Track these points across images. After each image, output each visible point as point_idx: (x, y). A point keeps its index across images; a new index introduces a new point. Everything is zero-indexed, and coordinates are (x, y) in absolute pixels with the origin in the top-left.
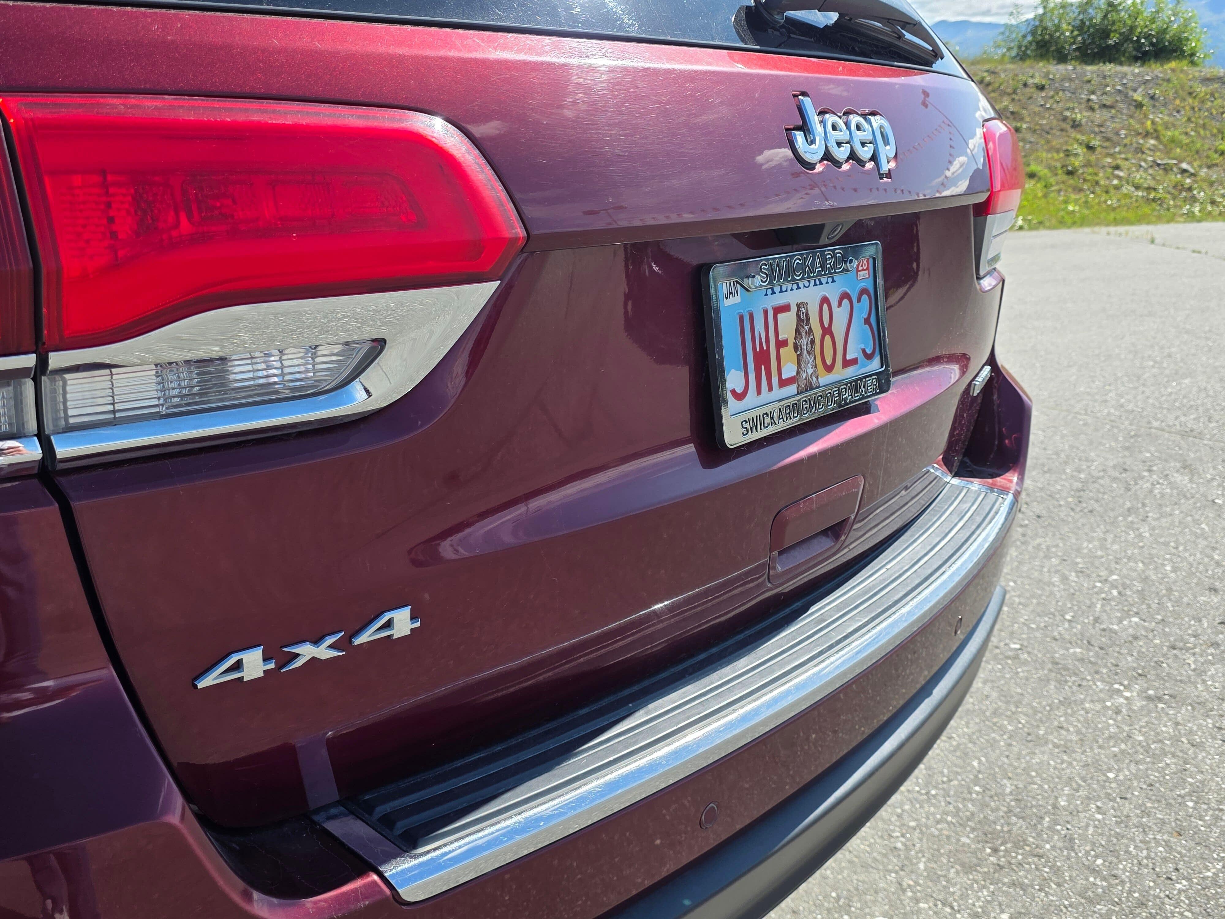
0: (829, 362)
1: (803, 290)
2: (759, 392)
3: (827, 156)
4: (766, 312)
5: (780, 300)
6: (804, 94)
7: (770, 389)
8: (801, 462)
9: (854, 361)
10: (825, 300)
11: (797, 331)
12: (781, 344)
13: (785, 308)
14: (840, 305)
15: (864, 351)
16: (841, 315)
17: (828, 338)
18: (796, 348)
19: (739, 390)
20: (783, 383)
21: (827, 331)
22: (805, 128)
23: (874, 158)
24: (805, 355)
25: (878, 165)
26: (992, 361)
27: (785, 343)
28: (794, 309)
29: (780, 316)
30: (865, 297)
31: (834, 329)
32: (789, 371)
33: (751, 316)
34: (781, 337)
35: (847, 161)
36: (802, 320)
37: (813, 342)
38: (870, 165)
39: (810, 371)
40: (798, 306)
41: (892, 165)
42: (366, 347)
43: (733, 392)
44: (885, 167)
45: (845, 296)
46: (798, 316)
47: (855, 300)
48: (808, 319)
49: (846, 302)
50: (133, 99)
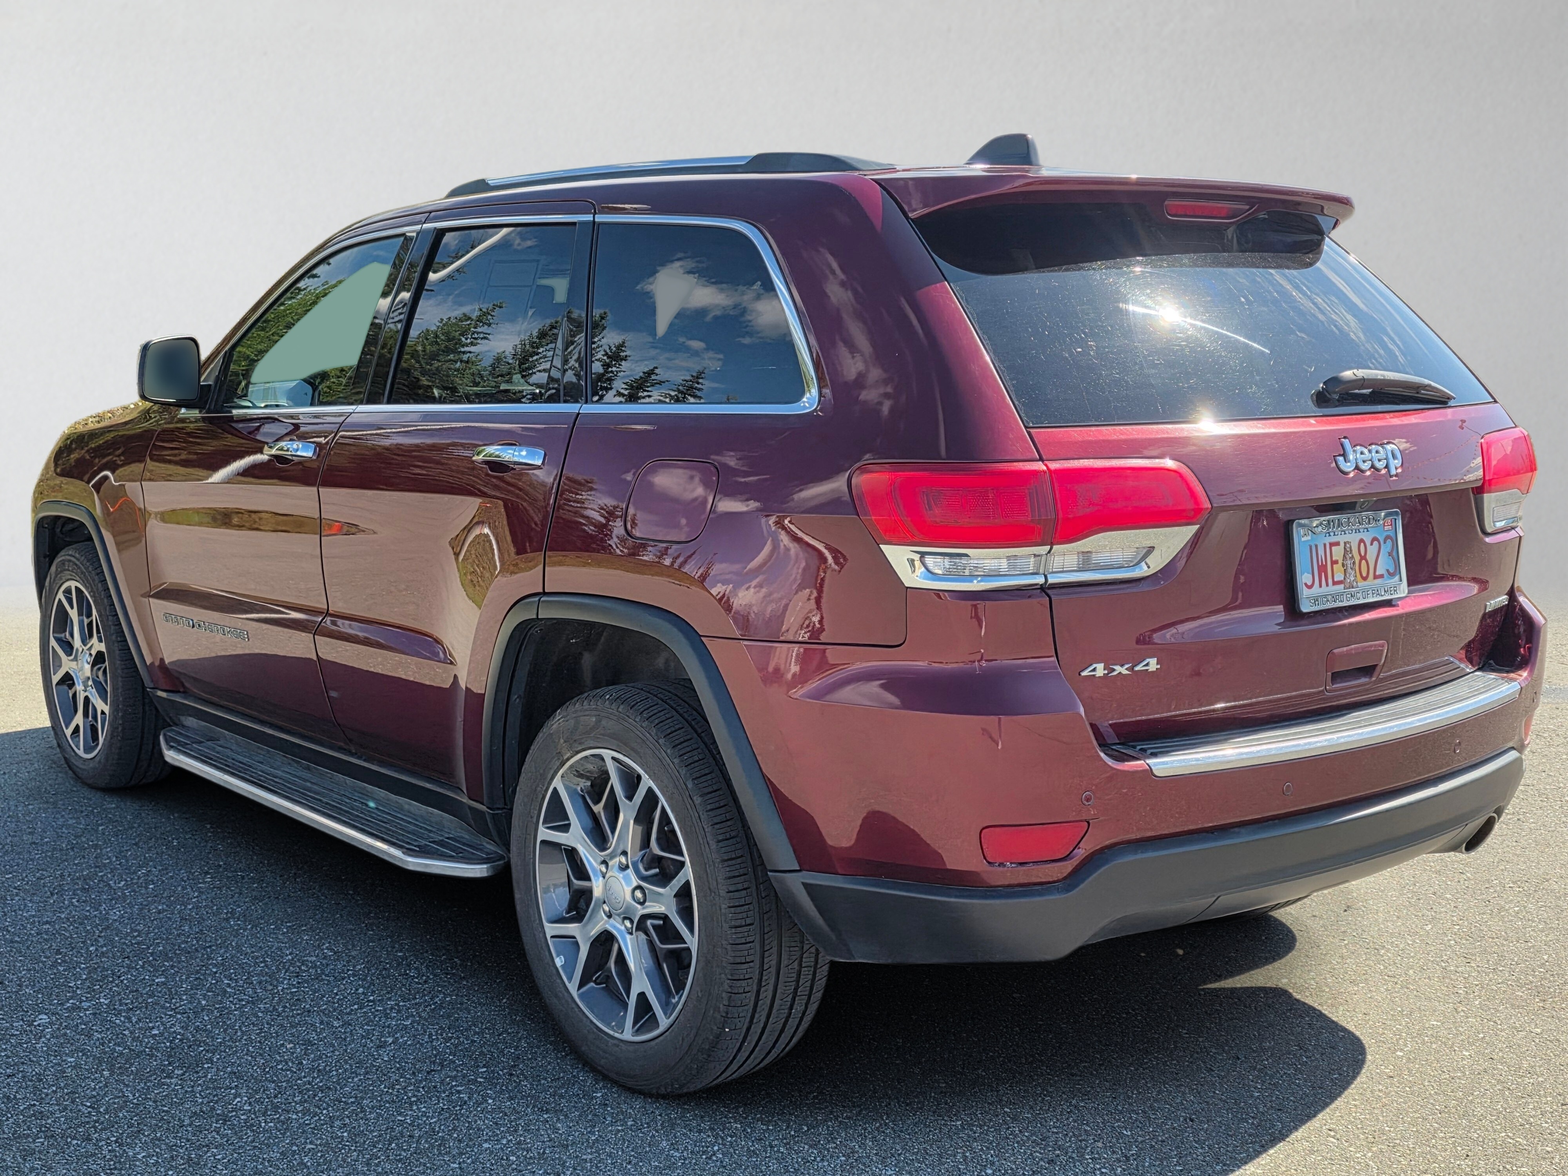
0: (1364, 574)
1: (1348, 535)
2: (1320, 586)
3: (1357, 468)
4: (1325, 545)
5: (1334, 539)
6: (1345, 438)
7: (1327, 585)
8: (1344, 625)
9: (1382, 576)
10: (1362, 541)
11: (1344, 556)
12: (1334, 562)
13: (1337, 544)
14: (1372, 544)
15: (1388, 571)
16: (1372, 551)
17: (1364, 562)
18: (1343, 565)
19: (1309, 583)
20: (1335, 583)
21: (1363, 558)
22: (1344, 455)
23: (1387, 467)
24: (1349, 570)
25: (1389, 471)
26: (1512, 594)
27: (1336, 562)
28: (1342, 544)
29: (1334, 548)
30: (1389, 541)
31: (1368, 557)
32: (1339, 577)
33: (1316, 546)
34: (1334, 559)
35: (1369, 469)
36: (1347, 551)
37: (1354, 563)
38: (1383, 472)
39: (1352, 579)
40: (1345, 543)
41: (1399, 470)
42: (1145, 551)
43: (1306, 584)
44: (1393, 472)
45: (1375, 539)
46: (1345, 549)
47: (1382, 542)
48: (1351, 550)
49: (1376, 543)
50: (1081, 461)
